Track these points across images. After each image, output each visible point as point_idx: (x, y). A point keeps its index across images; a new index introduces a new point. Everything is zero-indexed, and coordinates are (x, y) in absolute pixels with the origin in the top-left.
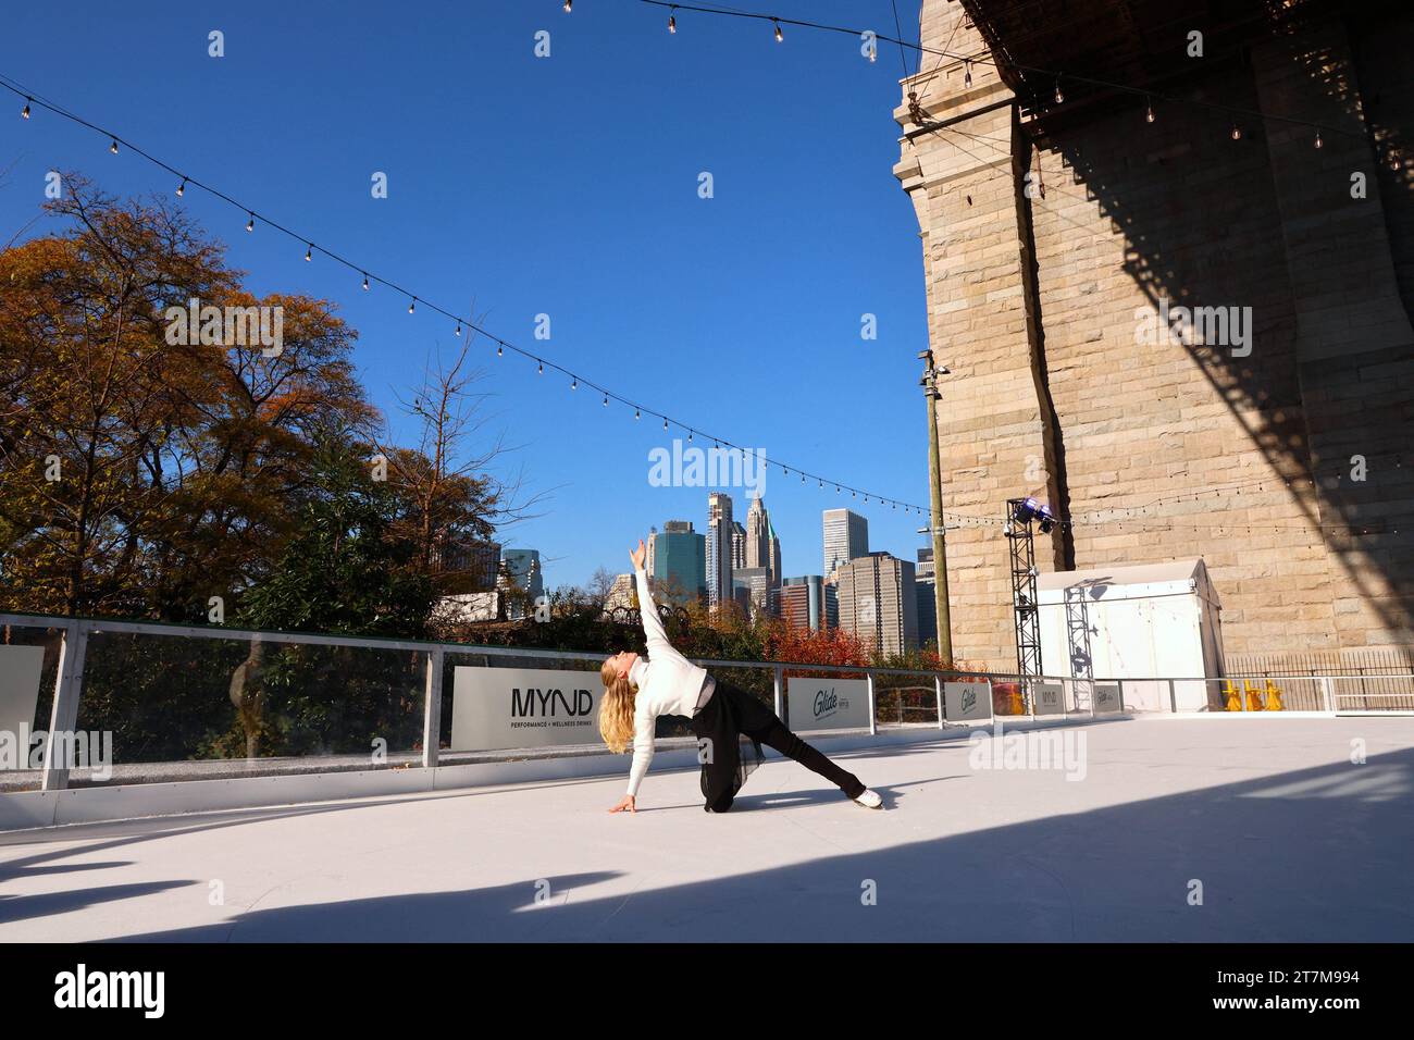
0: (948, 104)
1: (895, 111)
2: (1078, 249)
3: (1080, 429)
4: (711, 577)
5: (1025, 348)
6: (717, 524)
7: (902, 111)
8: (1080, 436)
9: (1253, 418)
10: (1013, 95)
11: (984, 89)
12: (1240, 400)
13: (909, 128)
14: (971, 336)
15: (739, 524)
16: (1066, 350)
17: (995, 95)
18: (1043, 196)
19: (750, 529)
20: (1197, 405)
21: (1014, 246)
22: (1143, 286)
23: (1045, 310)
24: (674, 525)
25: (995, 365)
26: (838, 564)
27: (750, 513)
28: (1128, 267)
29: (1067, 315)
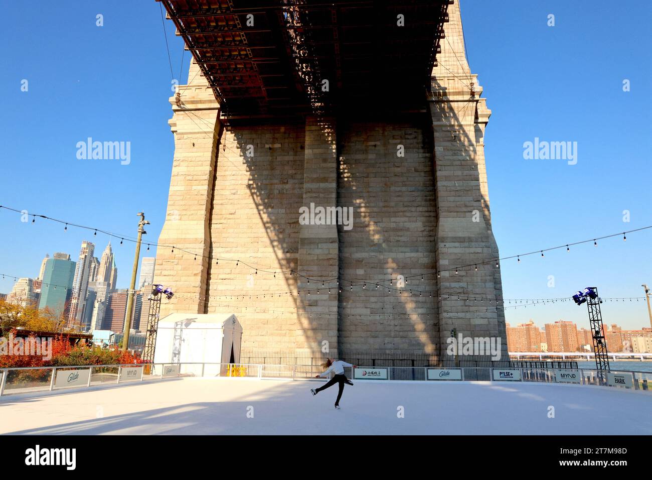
0: (193, 102)
1: (170, 98)
2: (233, 175)
3: (220, 250)
4: (76, 285)
5: (203, 212)
6: (84, 257)
7: (172, 99)
8: (220, 253)
9: (280, 254)
10: (219, 106)
11: (208, 100)
12: (277, 246)
13: (175, 107)
14: (183, 203)
15: (97, 258)
16: (221, 216)
17: (212, 104)
18: (224, 150)
19: (103, 262)
20: (265, 247)
21: (208, 168)
22: (252, 194)
23: (216, 197)
24: (59, 255)
25: (190, 217)
26: (146, 284)
27: (104, 254)
28: (249, 186)
29: (224, 201)
